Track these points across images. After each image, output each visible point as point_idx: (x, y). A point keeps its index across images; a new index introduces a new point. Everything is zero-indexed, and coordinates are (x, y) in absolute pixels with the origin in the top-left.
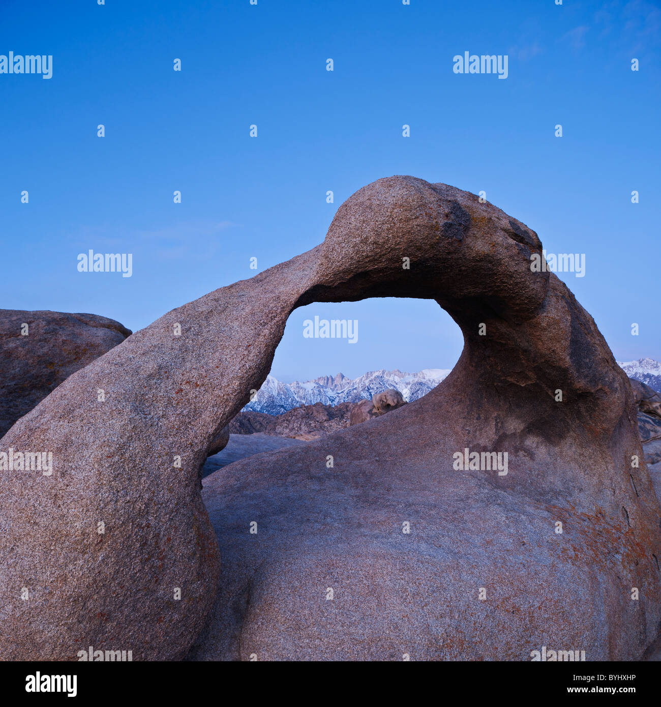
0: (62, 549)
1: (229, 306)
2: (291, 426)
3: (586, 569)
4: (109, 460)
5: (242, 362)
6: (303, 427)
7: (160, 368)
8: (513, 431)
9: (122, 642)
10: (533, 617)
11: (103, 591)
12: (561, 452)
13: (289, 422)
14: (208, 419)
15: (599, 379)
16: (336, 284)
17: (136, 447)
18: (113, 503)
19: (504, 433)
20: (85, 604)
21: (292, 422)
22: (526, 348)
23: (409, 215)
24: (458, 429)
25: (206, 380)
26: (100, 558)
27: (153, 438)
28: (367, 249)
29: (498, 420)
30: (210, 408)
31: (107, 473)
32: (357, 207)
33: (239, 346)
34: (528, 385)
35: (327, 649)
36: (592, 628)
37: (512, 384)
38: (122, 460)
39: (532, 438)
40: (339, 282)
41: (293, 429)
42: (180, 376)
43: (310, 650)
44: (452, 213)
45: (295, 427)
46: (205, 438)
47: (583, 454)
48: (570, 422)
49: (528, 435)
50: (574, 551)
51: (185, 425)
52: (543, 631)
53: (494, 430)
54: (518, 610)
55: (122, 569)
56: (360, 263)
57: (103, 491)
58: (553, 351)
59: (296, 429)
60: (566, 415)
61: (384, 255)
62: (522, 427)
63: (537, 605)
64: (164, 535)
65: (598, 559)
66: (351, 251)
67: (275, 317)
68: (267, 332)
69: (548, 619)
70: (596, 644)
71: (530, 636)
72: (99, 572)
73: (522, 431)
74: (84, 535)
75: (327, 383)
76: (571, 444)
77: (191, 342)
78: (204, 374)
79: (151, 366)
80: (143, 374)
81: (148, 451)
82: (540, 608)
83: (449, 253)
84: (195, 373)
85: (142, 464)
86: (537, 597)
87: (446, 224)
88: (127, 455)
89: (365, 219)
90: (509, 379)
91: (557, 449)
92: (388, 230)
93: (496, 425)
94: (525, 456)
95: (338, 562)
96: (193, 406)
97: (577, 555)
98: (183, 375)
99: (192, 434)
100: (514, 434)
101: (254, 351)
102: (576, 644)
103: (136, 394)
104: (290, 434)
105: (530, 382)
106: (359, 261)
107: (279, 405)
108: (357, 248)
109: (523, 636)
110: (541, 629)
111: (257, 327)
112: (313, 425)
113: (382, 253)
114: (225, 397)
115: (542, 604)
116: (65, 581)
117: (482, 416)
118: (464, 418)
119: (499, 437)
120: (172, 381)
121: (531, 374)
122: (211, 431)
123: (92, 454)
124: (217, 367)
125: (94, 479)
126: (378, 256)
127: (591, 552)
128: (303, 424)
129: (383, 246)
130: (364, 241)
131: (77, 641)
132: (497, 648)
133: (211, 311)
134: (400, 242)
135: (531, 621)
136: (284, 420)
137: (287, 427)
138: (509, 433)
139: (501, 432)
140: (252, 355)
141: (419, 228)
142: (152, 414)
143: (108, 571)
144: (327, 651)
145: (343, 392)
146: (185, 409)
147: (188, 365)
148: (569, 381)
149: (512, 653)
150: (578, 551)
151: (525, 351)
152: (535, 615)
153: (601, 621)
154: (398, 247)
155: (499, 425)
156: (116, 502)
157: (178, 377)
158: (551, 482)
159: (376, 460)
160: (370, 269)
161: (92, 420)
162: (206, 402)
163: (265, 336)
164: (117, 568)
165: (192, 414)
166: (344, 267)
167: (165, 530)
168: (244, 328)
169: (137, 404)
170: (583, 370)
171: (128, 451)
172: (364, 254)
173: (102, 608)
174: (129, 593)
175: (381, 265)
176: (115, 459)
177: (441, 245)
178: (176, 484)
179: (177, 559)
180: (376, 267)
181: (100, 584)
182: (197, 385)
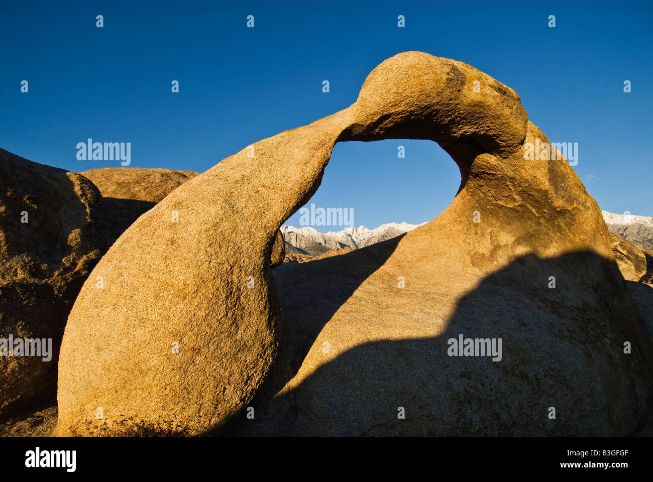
0: (168, 295)
4: (207, 233)
5: (302, 173)
7: (243, 176)
8: (505, 243)
11: (196, 329)
14: (277, 211)
15: (574, 199)
16: (368, 123)
17: (226, 226)
18: (207, 263)
19: (498, 244)
20: (182, 339)
22: (512, 176)
23: (420, 72)
24: (461, 242)
25: (276, 185)
26: (195, 304)
27: (238, 221)
28: (391, 98)
29: (493, 235)
30: (278, 204)
31: (204, 242)
33: (299, 163)
34: (515, 206)
35: (367, 398)
37: (502, 207)
38: (216, 233)
40: (370, 122)
42: (258, 182)
43: (353, 399)
44: (451, 72)
46: (274, 224)
48: (552, 235)
49: (518, 246)
51: (261, 214)
53: (490, 242)
56: (386, 107)
57: (200, 254)
58: (535, 177)
62: (512, 239)
64: (244, 291)
65: (589, 340)
66: (378, 99)
67: (324, 144)
72: (194, 314)
73: (512, 243)
74: (185, 285)
78: (275, 181)
79: (237, 176)
80: (232, 180)
81: (235, 229)
83: (451, 100)
84: (268, 181)
85: (229, 238)
87: (447, 79)
88: (219, 231)
90: (499, 202)
92: (405, 83)
93: (491, 238)
95: (373, 330)
96: (266, 202)
99: (266, 220)
100: (506, 245)
101: (310, 167)
103: (226, 192)
105: (517, 204)
106: (384, 106)
108: (383, 96)
111: (312, 151)
113: (401, 100)
114: (289, 196)
116: (169, 320)
117: (479, 232)
118: (464, 234)
119: (495, 247)
120: (252, 185)
121: (517, 197)
123: (194, 229)
124: (284, 177)
126: (398, 102)
127: (583, 334)
129: (401, 95)
130: (388, 92)
131: (173, 369)
133: (279, 144)
134: (414, 91)
138: (502, 244)
139: (496, 243)
140: (308, 169)
142: (237, 205)
143: (201, 314)
144: (367, 400)
146: (260, 203)
147: (263, 175)
148: (550, 201)
150: (573, 332)
151: (512, 178)
154: (412, 95)
155: (494, 238)
156: (210, 262)
157: (256, 183)
160: (392, 112)
162: (276, 199)
163: (317, 156)
164: (208, 312)
165: (266, 207)
166: (373, 111)
167: (244, 288)
168: (303, 152)
169: (227, 198)
170: (560, 192)
171: (220, 228)
172: (388, 101)
173: (194, 343)
174: (215, 333)
175: (400, 109)
176: (211, 232)
177: (445, 93)
178: (253, 254)
179: (252, 311)
180: (397, 110)
181: (195, 324)
182: (270, 188)
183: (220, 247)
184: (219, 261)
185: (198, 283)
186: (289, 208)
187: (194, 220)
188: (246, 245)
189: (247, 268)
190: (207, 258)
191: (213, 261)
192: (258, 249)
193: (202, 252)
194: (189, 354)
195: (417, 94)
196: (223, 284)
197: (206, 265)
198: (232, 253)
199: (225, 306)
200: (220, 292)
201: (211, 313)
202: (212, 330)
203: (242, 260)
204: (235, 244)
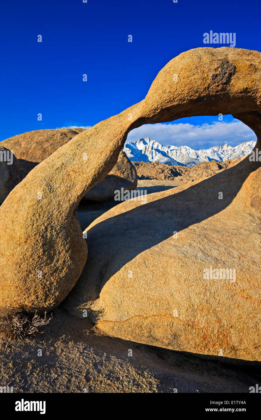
1: (101, 131)
2: (198, 173)
4: (32, 207)
5: (98, 160)
6: (204, 173)
7: (63, 164)
9: (37, 283)
11: (27, 262)
13: (197, 171)
14: (78, 188)
16: (151, 116)
17: (44, 202)
18: (31, 226)
20: (20, 266)
21: (198, 171)
23: (189, 73)
24: (248, 186)
25: (80, 170)
26: (26, 249)
27: (52, 198)
28: (166, 96)
30: (80, 183)
31: (31, 212)
32: (163, 73)
33: (98, 152)
38: (37, 207)
40: (152, 115)
41: (199, 174)
42: (70, 168)
44: (219, 67)
45: (200, 173)
46: (76, 197)
51: (68, 191)
59: (201, 174)
61: (175, 98)
66: (157, 98)
67: (117, 136)
68: (111, 144)
72: (25, 254)
75: (219, 150)
77: (78, 151)
78: (80, 167)
79: (59, 164)
80: (55, 167)
81: (49, 203)
83: (217, 92)
84: (76, 166)
85: (45, 209)
87: (213, 75)
88: (40, 205)
89: (165, 80)
96: (72, 183)
98: (71, 167)
99: (70, 196)
101: (104, 155)
103: (49, 177)
104: (197, 177)
106: (162, 103)
107: (192, 162)
108: (160, 96)
111: (108, 142)
112: (210, 172)
113: (174, 97)
114: (87, 178)
120: (66, 171)
122: (79, 194)
123: (27, 204)
124: (87, 163)
125: (25, 216)
126: (172, 99)
128: (204, 172)
129: (174, 93)
130: (164, 92)
133: (92, 134)
134: (184, 90)
136: (194, 170)
137: (195, 174)
140: (102, 157)
141: (195, 80)
142: (54, 186)
143: (29, 254)
145: (227, 154)
146: (69, 184)
147: (75, 162)
154: (183, 92)
156: (33, 226)
157: (69, 169)
159: (198, 202)
160: (169, 106)
161: (30, 190)
162: (78, 180)
163: (110, 146)
164: (32, 253)
165: (71, 186)
166: (154, 107)
167: (54, 239)
168: (103, 143)
169: (49, 182)
171: (41, 203)
172: (164, 99)
173: (27, 268)
174: (38, 264)
175: (175, 103)
176: (35, 207)
177: (211, 87)
178: (60, 218)
179: (60, 251)
180: (172, 104)
181: (26, 259)
182: (76, 172)
183: (40, 216)
184: (38, 224)
185: (26, 238)
186: (86, 186)
187: (28, 199)
188: (56, 213)
189: (56, 227)
190: (31, 223)
191: (35, 225)
192: (63, 215)
193: (29, 219)
194: (25, 274)
195: (186, 92)
196: (40, 238)
197: (30, 227)
198: (46, 219)
199: (42, 249)
200: (39, 242)
201: (34, 253)
202: (36, 262)
203: (53, 222)
204: (49, 213)
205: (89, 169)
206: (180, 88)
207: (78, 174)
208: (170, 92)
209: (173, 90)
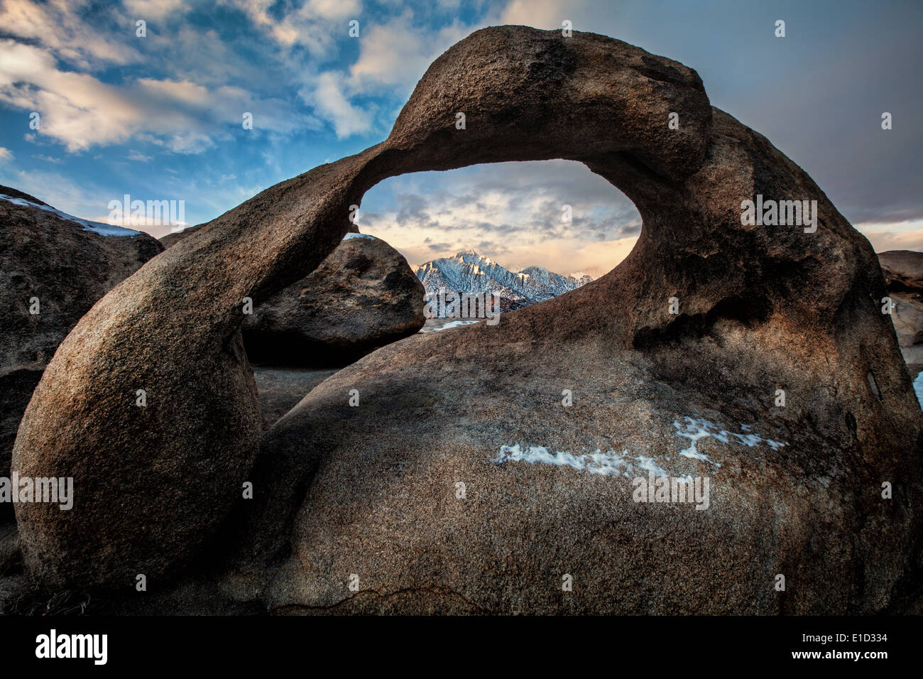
3: (755, 494)
5: (288, 233)
8: (697, 312)
10: (651, 551)
12: (763, 338)
15: (806, 245)
16: (411, 147)
19: (685, 314)
24: (628, 309)
28: (438, 105)
36: (748, 579)
37: (692, 256)
39: (723, 320)
40: (414, 144)
44: (546, 52)
47: (792, 341)
48: (773, 301)
49: (718, 318)
50: (742, 468)
51: (211, 297)
52: (664, 573)
54: (628, 540)
55: (107, 438)
56: (433, 121)
58: (730, 211)
60: (767, 292)
62: (709, 306)
63: (659, 535)
64: (163, 408)
65: (781, 482)
69: (674, 558)
70: (753, 604)
71: (642, 578)
73: (709, 312)
76: (777, 328)
78: (250, 247)
81: (161, 322)
82: (663, 540)
86: (662, 524)
87: (534, 65)
90: (688, 250)
91: (757, 335)
92: (459, 79)
94: (710, 342)
97: (744, 474)
98: (231, 248)
100: (699, 315)
102: (716, 599)
105: (712, 253)
106: (431, 119)
109: (629, 576)
110: (662, 570)
114: (260, 269)
115: (668, 535)
120: (218, 255)
121: (711, 242)
124: (264, 239)
126: (451, 111)
127: (772, 471)
129: (454, 98)
130: (435, 97)
132: (586, 587)
135: (646, 558)
138: (691, 313)
140: (299, 225)
146: (217, 282)
147: (241, 238)
148: (760, 248)
149: (609, 596)
150: (750, 467)
151: (696, 214)
152: (655, 549)
153: (767, 571)
154: (472, 97)
158: (741, 375)
162: (241, 274)
163: (319, 205)
165: (222, 286)
166: (415, 127)
170: (778, 234)
172: (436, 110)
182: (239, 258)
192: (193, 349)
195: (479, 95)
205: (266, 252)
206: (466, 86)
207: (242, 261)
208: (445, 96)
209: (452, 92)
